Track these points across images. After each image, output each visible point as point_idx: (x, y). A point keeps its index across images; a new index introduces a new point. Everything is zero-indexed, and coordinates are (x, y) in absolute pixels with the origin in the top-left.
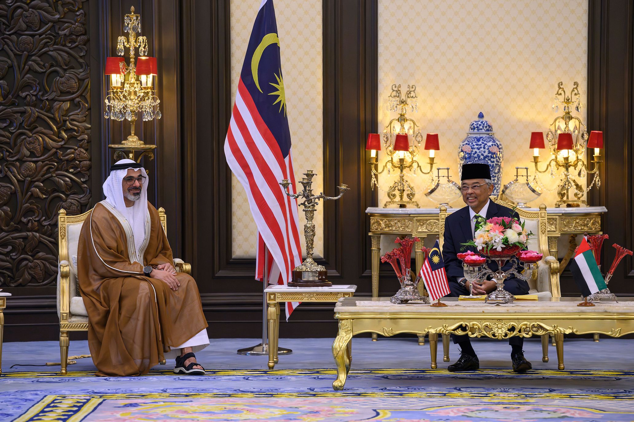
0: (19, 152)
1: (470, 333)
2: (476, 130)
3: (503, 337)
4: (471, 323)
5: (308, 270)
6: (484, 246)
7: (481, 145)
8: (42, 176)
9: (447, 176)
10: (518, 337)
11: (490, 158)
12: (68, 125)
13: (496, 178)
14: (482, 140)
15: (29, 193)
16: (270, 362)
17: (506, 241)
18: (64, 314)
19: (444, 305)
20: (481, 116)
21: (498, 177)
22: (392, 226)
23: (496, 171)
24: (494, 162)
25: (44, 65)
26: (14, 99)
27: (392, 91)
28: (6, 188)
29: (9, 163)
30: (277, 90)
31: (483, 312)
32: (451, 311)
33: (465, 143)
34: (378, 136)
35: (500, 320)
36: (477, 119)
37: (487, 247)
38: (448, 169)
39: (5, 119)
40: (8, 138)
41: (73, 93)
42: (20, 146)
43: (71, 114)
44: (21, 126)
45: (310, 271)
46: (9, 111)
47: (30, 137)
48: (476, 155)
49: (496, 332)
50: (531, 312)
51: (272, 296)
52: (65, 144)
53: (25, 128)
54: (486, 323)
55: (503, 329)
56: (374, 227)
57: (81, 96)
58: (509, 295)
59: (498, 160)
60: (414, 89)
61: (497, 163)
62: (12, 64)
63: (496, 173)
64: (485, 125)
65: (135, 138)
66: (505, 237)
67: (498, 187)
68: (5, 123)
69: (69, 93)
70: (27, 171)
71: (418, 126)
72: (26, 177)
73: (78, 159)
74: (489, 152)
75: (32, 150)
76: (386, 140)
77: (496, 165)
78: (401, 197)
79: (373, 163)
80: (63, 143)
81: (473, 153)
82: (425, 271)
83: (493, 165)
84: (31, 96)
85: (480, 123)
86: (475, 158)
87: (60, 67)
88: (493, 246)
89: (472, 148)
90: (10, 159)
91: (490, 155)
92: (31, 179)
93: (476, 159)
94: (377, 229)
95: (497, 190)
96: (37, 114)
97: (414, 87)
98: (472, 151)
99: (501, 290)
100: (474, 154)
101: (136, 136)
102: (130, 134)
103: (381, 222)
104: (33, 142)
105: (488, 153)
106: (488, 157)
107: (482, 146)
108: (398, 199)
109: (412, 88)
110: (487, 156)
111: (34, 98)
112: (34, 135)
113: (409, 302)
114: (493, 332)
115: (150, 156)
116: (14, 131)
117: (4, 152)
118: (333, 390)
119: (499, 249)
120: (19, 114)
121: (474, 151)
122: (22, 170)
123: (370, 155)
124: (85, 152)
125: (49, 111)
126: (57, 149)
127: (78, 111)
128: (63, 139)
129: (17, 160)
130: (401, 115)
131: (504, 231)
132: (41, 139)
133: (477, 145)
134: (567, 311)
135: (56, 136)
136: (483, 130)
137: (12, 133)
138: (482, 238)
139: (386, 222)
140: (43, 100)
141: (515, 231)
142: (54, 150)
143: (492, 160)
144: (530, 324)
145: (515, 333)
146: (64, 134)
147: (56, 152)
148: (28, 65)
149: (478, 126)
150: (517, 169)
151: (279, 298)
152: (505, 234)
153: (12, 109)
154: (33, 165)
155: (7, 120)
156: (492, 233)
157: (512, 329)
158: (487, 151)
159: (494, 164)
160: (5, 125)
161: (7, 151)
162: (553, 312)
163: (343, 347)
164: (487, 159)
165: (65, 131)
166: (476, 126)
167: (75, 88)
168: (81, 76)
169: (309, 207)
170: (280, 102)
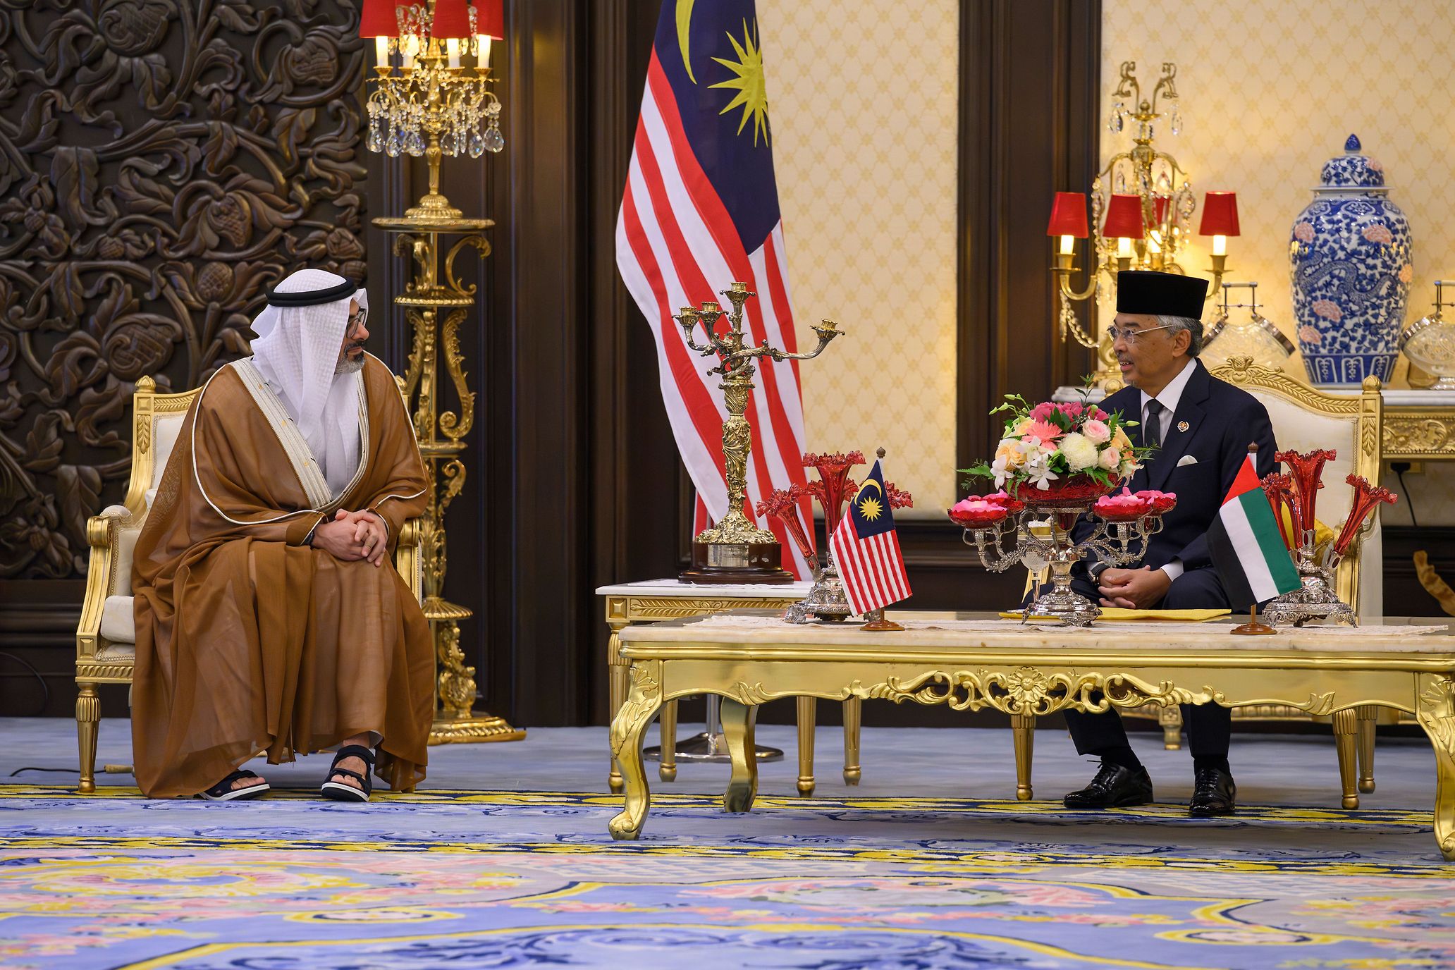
0: (191, 236)
1: (954, 699)
2: (1333, 183)
3: (1035, 711)
4: (957, 673)
5: (724, 539)
6: (1010, 476)
7: (1340, 221)
8: (249, 299)
9: (1251, 304)
10: (1074, 711)
11: (1363, 257)
12: (310, 168)
13: (1383, 311)
14: (1346, 209)
15: (218, 342)
16: (614, 774)
17: (1059, 464)
18: (84, 641)
19: (895, 627)
20: (1353, 144)
21: (1387, 308)
23: (1383, 292)
24: (1374, 267)
25: (254, 15)
26: (182, 100)
27: (1120, 79)
28: (160, 329)
29: (170, 264)
30: (732, 76)
31: (984, 646)
32: (904, 642)
33: (1302, 218)
35: (1027, 666)
36: (1341, 151)
37: (1015, 479)
38: (1253, 286)
39: (161, 153)
40: (169, 201)
41: (324, 87)
42: (197, 219)
43: (316, 140)
44: (197, 172)
45: (727, 542)
46: (169, 132)
47: (219, 199)
48: (1325, 249)
49: (1017, 698)
50: (1105, 647)
51: (619, 606)
52: (304, 217)
53: (209, 176)
54: (991, 675)
55: (1034, 690)
57: (343, 94)
58: (1083, 603)
59: (1389, 263)
61: (1385, 270)
62: (178, 10)
63: (1381, 298)
64: (1359, 169)
65: (441, 202)
66: (1059, 452)
67: (1388, 334)
68: (158, 162)
69: (312, 86)
70: (212, 285)
71: (1183, 171)
72: (209, 301)
73: (334, 254)
74: (1363, 241)
75: (223, 232)
77: (1381, 275)
79: (1066, 270)
80: (298, 214)
81: (1318, 243)
82: (841, 538)
83: (1373, 275)
84: (223, 93)
85: (1344, 163)
86: (1325, 255)
87: (295, 19)
88: (1030, 477)
89: (1318, 231)
90: (172, 254)
91: (1363, 248)
92: (222, 306)
93: (1325, 260)
95: (1387, 343)
96: (235, 140)
97: (1172, 70)
98: (1316, 239)
99: (1064, 592)
100: (1321, 246)
101: (442, 197)
102: (427, 191)
104: (226, 211)
105: (1359, 244)
106: (1360, 253)
107: (1343, 225)
109: (1164, 70)
110: (1355, 253)
111: (230, 99)
112: (231, 194)
113: (846, 620)
114: (1009, 697)
115: (481, 249)
116: (179, 184)
117: (158, 237)
118: (611, 839)
119: (1043, 485)
120: (195, 141)
121: (1322, 237)
122: (199, 283)
123: (1058, 250)
124: (351, 236)
125: (265, 132)
126: (285, 230)
127: (336, 133)
128: (299, 206)
129: (189, 257)
130: (1139, 142)
131: (1059, 439)
132: (245, 204)
133: (1330, 222)
134: (1196, 646)
135: (281, 197)
136: (1351, 183)
137: (176, 189)
138: (1005, 456)
140: (251, 105)
141: (1090, 439)
142: (278, 232)
143: (1370, 261)
144: (1102, 678)
145: (1064, 702)
146: (300, 189)
147: (281, 239)
148: (216, 15)
149: (1340, 170)
151: (635, 610)
152: (1061, 445)
153: (177, 126)
154: (227, 271)
155: (166, 155)
156: (1024, 444)
157: (1060, 691)
158: (1355, 238)
159: (1376, 272)
160: (160, 167)
161: (165, 234)
162: (1158, 648)
163: (634, 728)
164: (1354, 260)
165: (305, 184)
166: (1333, 172)
167: (330, 73)
168: (345, 42)
169: (733, 378)
170: (743, 106)
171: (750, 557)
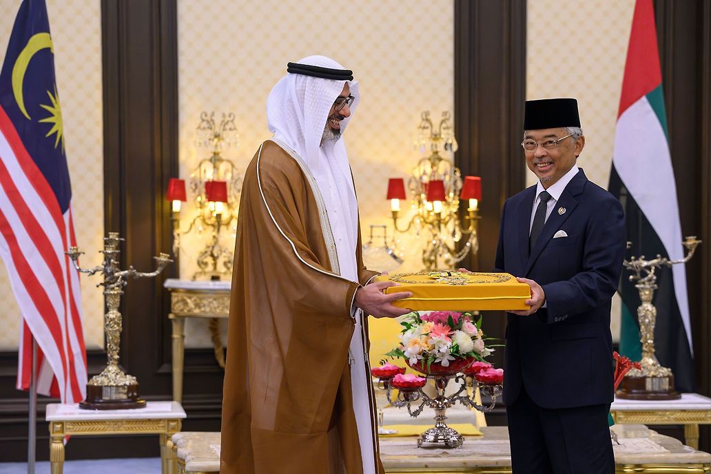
5: (112, 383)
6: (420, 357)
17: (456, 349)
22: (204, 306)
27: (201, 120)
30: (51, 115)
34: (183, 182)
37: (426, 360)
45: (114, 385)
51: (59, 427)
56: (177, 307)
60: (231, 118)
66: (454, 344)
76: (194, 187)
78: (215, 265)
79: (177, 220)
88: (436, 359)
94: (182, 310)
97: (232, 116)
103: (189, 301)
108: (210, 268)
109: (230, 116)
119: (445, 363)
123: (172, 208)
130: (215, 154)
131: (452, 335)
138: (417, 345)
139: (195, 300)
141: (468, 334)
150: (372, 227)
151: (69, 429)
152: (453, 338)
156: (435, 339)
169: (113, 289)
170: (56, 132)
171: (127, 393)
